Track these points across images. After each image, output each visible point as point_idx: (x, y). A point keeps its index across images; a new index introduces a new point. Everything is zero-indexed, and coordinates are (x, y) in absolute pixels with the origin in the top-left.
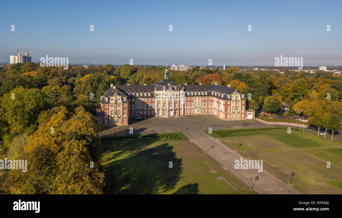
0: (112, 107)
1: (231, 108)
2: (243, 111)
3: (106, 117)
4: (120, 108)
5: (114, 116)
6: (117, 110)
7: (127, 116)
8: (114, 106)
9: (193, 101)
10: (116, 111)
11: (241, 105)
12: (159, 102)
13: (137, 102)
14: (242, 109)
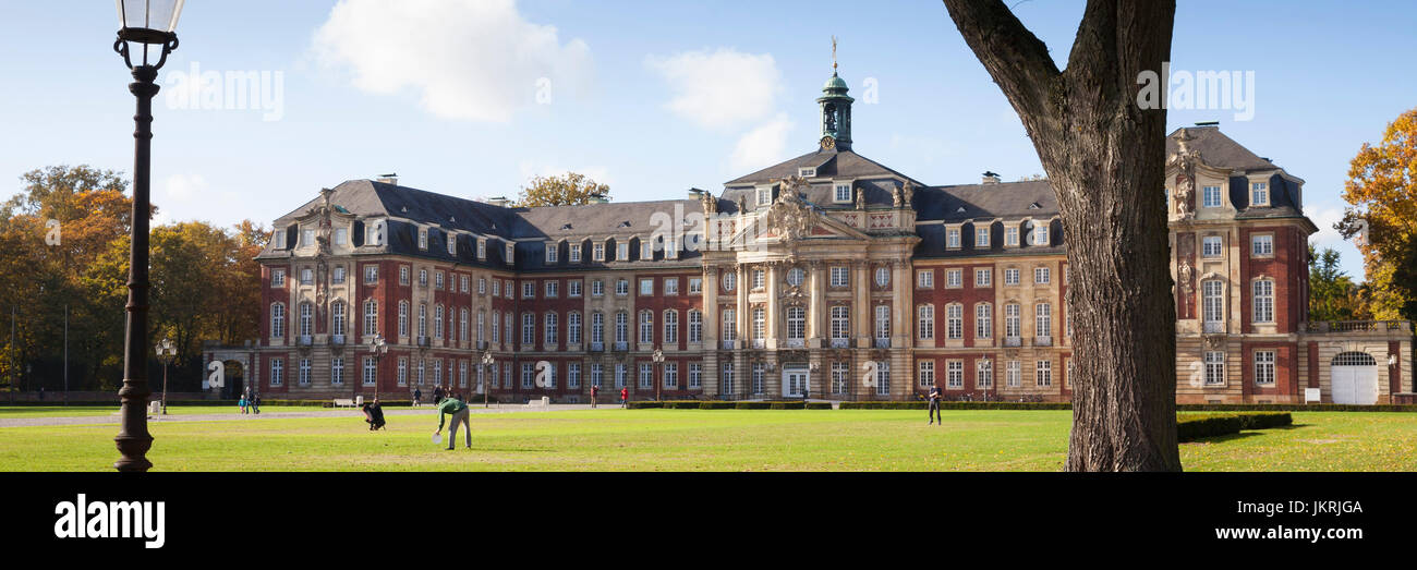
0: (306, 286)
2: (1267, 330)
3: (276, 343)
4: (345, 292)
5: (313, 338)
6: (330, 300)
8: (315, 278)
9: (989, 294)
10: (325, 307)
11: (1235, 273)
12: (731, 298)
13: (593, 300)
14: (1249, 307)
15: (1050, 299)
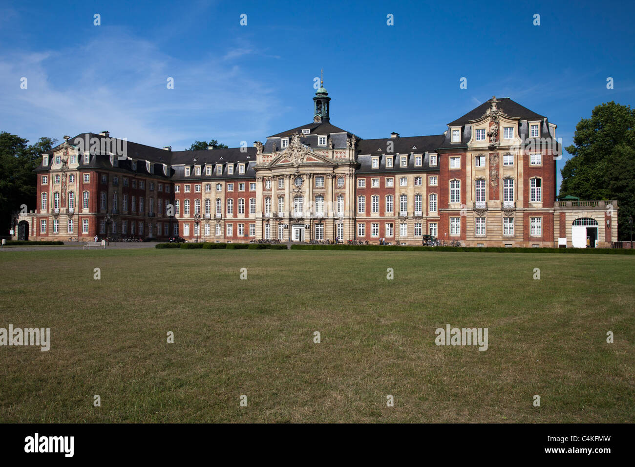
0: (57, 184)
1: (468, 189)
2: (537, 205)
3: (43, 212)
4: (74, 187)
5: (60, 210)
6: (67, 191)
7: (90, 212)
8: (61, 181)
9: (392, 190)
10: (65, 194)
11: (521, 175)
12: (269, 192)
13: (206, 193)
14: (528, 193)
15: (422, 193)
